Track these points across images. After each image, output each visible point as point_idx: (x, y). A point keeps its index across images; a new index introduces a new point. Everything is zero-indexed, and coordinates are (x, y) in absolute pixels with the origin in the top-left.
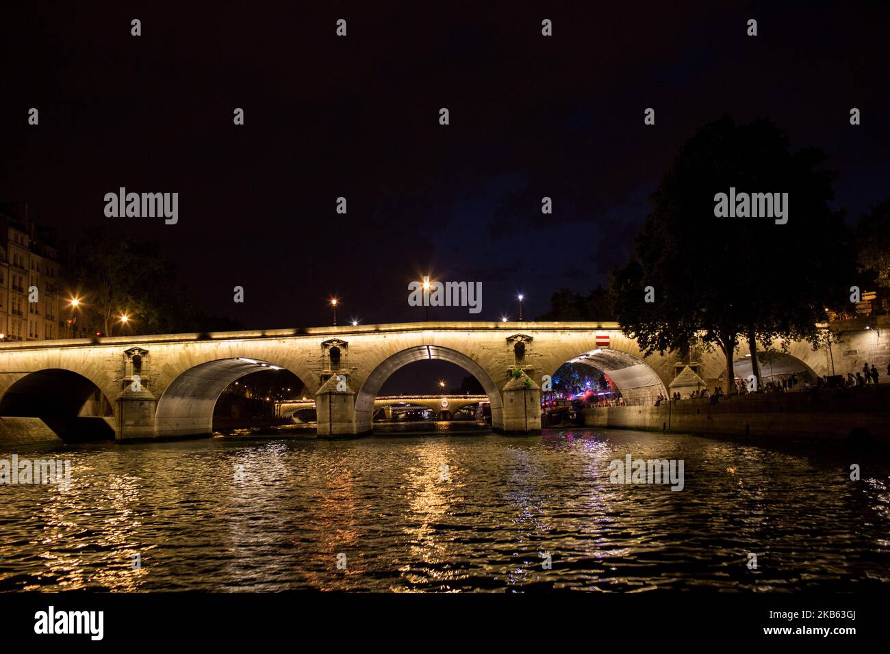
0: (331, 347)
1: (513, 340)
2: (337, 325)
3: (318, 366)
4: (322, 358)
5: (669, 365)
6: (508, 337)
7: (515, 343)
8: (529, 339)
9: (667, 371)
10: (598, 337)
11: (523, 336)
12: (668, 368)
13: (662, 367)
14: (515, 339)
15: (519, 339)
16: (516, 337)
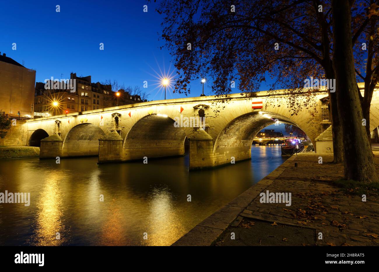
0: (115, 116)
1: (197, 108)
2: (118, 106)
3: (110, 126)
4: (112, 122)
5: (315, 122)
6: (194, 106)
7: (198, 110)
8: (207, 107)
9: (314, 127)
10: (253, 103)
11: (203, 106)
12: (314, 125)
13: (309, 124)
14: (199, 108)
15: (201, 107)
16: (199, 106)
